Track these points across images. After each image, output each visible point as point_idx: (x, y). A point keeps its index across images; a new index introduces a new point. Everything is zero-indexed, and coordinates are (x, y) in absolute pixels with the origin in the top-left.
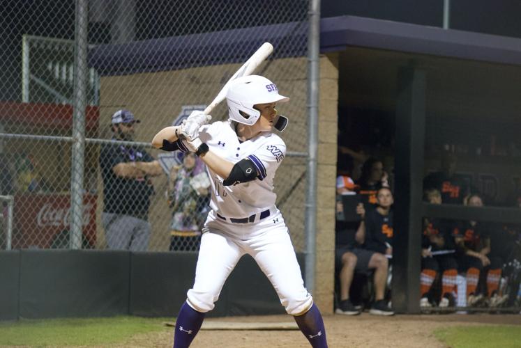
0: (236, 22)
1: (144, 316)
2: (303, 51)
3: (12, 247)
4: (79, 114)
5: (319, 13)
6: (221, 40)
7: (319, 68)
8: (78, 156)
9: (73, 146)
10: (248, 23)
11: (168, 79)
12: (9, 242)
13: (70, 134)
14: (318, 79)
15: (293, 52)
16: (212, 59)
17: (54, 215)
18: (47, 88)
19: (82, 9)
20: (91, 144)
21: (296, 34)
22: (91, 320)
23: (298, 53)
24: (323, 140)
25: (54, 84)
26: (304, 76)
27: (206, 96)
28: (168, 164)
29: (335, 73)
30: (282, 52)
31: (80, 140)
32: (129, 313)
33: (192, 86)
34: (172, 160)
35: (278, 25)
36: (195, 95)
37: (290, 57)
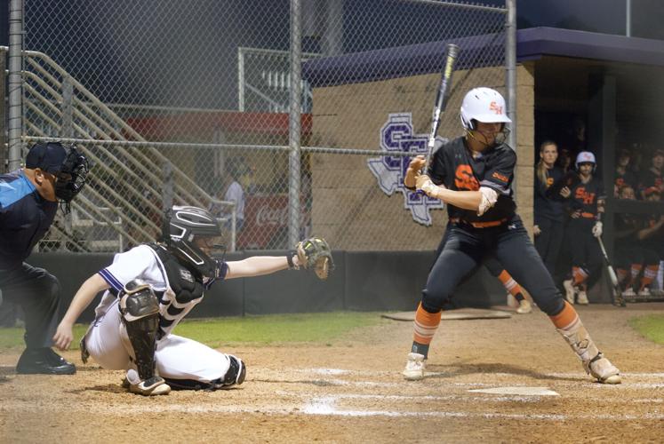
0: (438, 36)
1: (358, 311)
2: (501, 60)
3: (236, 249)
4: (295, 124)
5: (515, 25)
6: (425, 52)
7: (516, 76)
8: (295, 163)
9: (290, 154)
10: (449, 36)
11: (376, 89)
12: (234, 245)
13: (287, 143)
14: (516, 87)
15: (492, 61)
16: (411, 70)
17: (271, 215)
18: (263, 96)
19: (296, 28)
20: (306, 152)
21: (494, 44)
22: (309, 315)
23: (496, 62)
24: (521, 143)
25: (268, 93)
26: (502, 83)
27: (412, 104)
28: (378, 169)
29: (530, 80)
30: (482, 61)
31: (296, 149)
32: (345, 308)
33: (398, 95)
34: (381, 164)
35: (477, 38)
36: (401, 104)
37: (489, 66)
